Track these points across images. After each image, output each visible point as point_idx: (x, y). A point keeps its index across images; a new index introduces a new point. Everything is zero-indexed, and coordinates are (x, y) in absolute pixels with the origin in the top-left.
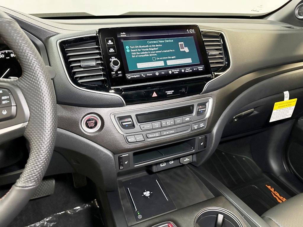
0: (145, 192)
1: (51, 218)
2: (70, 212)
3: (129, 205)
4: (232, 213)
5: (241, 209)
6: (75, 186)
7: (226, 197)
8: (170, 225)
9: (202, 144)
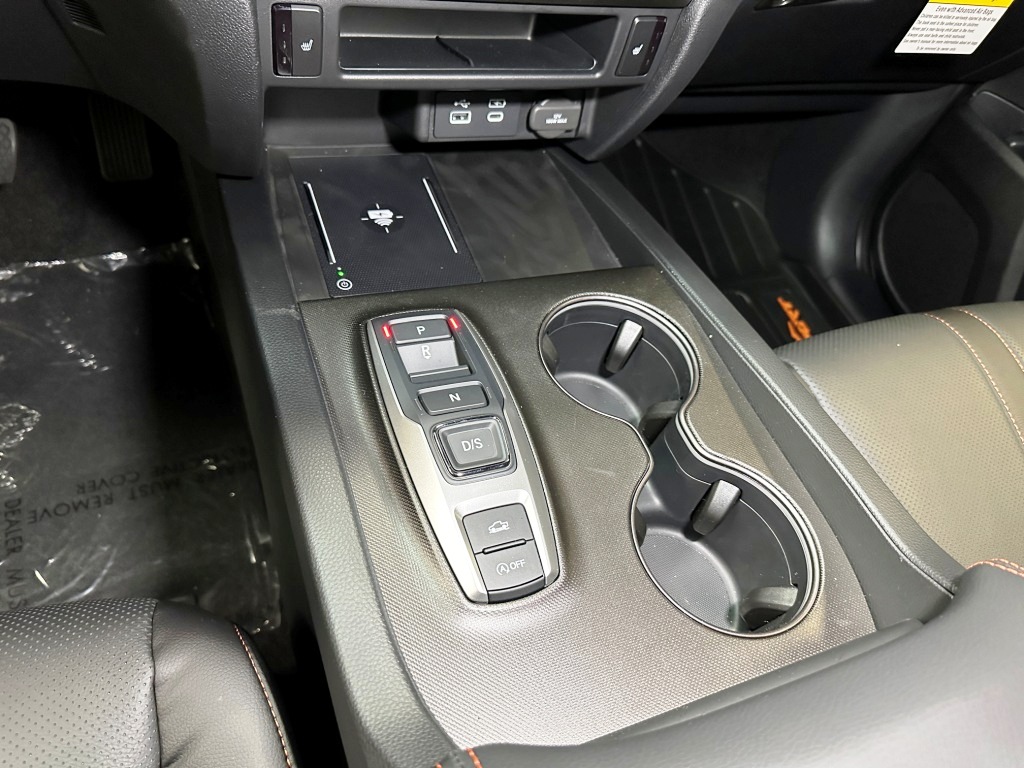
0: (376, 209)
1: (14, 276)
2: (87, 266)
3: (308, 239)
4: (674, 321)
5: (710, 312)
6: (103, 173)
7: (665, 272)
8: (452, 320)
9: (636, 51)
